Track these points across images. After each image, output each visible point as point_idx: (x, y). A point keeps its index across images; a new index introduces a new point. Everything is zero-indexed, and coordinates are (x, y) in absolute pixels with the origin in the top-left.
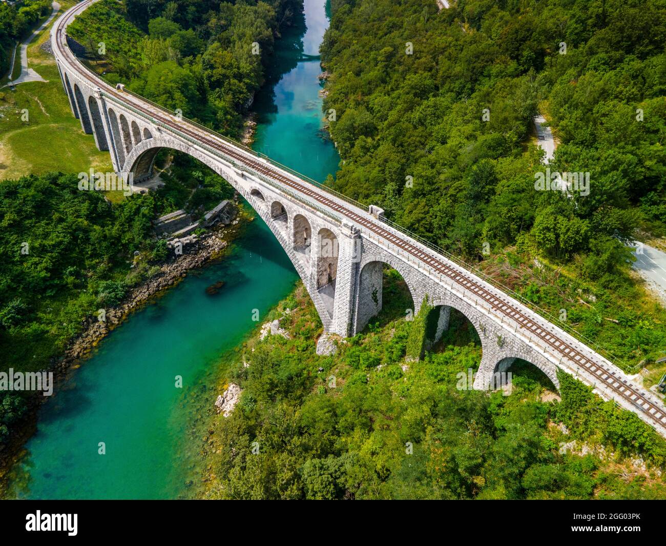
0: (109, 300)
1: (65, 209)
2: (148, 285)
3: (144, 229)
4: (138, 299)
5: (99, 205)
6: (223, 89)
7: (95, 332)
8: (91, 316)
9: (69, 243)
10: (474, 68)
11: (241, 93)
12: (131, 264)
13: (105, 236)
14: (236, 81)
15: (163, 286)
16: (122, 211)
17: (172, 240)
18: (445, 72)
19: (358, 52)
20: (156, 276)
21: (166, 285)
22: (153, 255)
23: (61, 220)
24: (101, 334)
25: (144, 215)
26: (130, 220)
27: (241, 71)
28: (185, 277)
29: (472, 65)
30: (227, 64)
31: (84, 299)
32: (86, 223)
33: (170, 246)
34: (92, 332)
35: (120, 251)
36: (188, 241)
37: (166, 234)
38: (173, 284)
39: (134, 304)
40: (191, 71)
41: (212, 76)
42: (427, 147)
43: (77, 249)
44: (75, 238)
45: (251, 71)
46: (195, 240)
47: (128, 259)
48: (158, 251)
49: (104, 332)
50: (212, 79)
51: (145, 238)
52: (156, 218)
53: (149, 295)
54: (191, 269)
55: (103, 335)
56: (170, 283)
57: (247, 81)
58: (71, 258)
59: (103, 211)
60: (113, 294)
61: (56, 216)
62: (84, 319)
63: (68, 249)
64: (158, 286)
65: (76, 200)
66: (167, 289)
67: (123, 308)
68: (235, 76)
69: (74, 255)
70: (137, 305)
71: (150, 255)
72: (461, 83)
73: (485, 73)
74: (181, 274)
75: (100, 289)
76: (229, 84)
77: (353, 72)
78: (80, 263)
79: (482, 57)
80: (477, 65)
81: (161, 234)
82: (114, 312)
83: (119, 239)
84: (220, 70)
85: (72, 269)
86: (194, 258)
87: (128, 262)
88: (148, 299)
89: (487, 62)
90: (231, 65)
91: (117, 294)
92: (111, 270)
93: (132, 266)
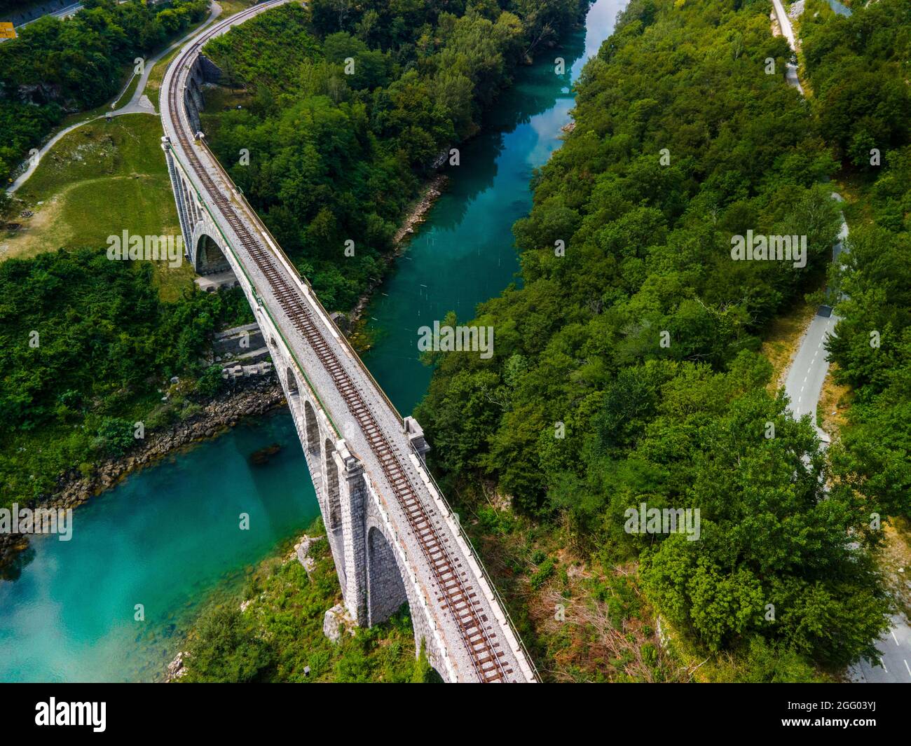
0: (110, 448)
1: (90, 303)
2: (175, 431)
3: (191, 347)
4: (153, 451)
5: (139, 303)
6: (399, 140)
7: (70, 495)
8: (75, 469)
9: (79, 354)
10: (759, 153)
11: (424, 147)
12: (163, 394)
13: (132, 350)
14: (420, 129)
15: (196, 437)
16: (170, 316)
17: (232, 366)
18: (716, 152)
19: (616, 98)
20: (193, 418)
21: (201, 436)
22: (196, 386)
23: (77, 320)
24: (77, 499)
25: (198, 326)
26: (178, 329)
27: (433, 114)
28: (233, 427)
29: (757, 148)
30: (414, 103)
31: (73, 440)
32: (111, 327)
33: (226, 377)
34: (66, 494)
35: (149, 374)
36: (255, 372)
37: (229, 355)
38: (211, 435)
39: (145, 458)
40: (349, 112)
41: (388, 120)
42: (604, 298)
43: (87, 365)
44: (89, 349)
45: (448, 115)
46: (265, 371)
47: (161, 386)
48: (205, 381)
49: (83, 498)
50: (387, 124)
51: (190, 359)
52: (218, 329)
53: (172, 447)
54: (247, 415)
55: (80, 502)
56: (207, 433)
57: (439, 129)
58: (75, 377)
59: (143, 313)
60: (116, 440)
61: (72, 312)
62: (62, 472)
63: (74, 363)
64: (188, 436)
65: (110, 292)
66: (201, 442)
67: (125, 463)
68: (421, 122)
69: (81, 373)
70: (148, 460)
71: (193, 385)
72: (733, 177)
73: (775, 166)
74: (229, 421)
75: (100, 430)
76: (409, 132)
77: (597, 131)
78: (85, 386)
79: (777, 137)
80: (767, 149)
81: (222, 355)
82: (110, 467)
83: (152, 357)
84: (401, 112)
85: (70, 394)
86: (258, 398)
87: (160, 391)
88: (167, 454)
89: (784, 145)
90: (419, 105)
91: (122, 441)
92: (131, 400)
93: (164, 398)
